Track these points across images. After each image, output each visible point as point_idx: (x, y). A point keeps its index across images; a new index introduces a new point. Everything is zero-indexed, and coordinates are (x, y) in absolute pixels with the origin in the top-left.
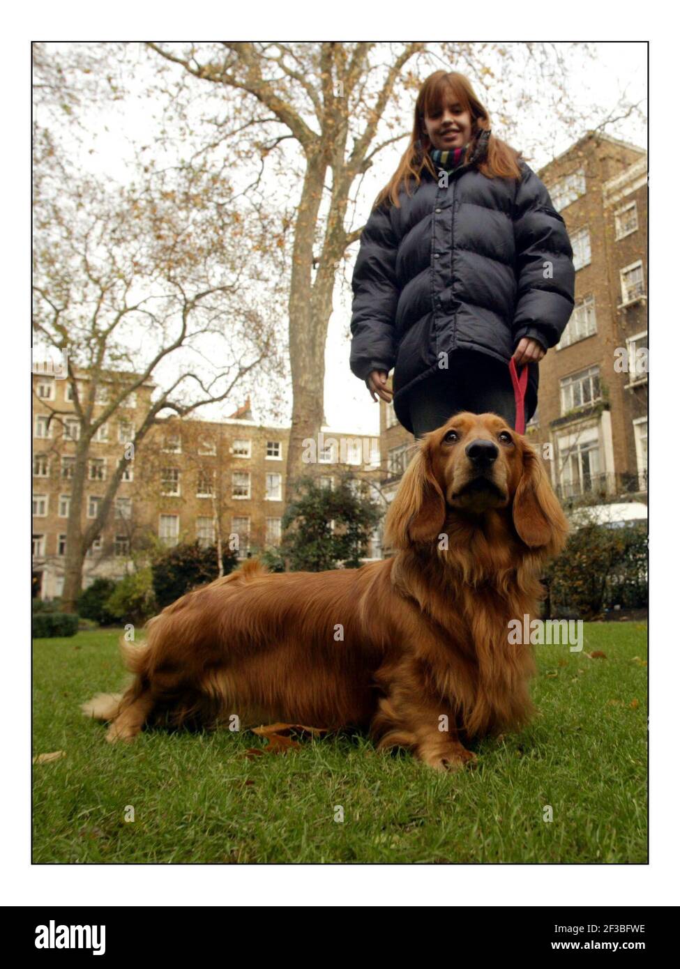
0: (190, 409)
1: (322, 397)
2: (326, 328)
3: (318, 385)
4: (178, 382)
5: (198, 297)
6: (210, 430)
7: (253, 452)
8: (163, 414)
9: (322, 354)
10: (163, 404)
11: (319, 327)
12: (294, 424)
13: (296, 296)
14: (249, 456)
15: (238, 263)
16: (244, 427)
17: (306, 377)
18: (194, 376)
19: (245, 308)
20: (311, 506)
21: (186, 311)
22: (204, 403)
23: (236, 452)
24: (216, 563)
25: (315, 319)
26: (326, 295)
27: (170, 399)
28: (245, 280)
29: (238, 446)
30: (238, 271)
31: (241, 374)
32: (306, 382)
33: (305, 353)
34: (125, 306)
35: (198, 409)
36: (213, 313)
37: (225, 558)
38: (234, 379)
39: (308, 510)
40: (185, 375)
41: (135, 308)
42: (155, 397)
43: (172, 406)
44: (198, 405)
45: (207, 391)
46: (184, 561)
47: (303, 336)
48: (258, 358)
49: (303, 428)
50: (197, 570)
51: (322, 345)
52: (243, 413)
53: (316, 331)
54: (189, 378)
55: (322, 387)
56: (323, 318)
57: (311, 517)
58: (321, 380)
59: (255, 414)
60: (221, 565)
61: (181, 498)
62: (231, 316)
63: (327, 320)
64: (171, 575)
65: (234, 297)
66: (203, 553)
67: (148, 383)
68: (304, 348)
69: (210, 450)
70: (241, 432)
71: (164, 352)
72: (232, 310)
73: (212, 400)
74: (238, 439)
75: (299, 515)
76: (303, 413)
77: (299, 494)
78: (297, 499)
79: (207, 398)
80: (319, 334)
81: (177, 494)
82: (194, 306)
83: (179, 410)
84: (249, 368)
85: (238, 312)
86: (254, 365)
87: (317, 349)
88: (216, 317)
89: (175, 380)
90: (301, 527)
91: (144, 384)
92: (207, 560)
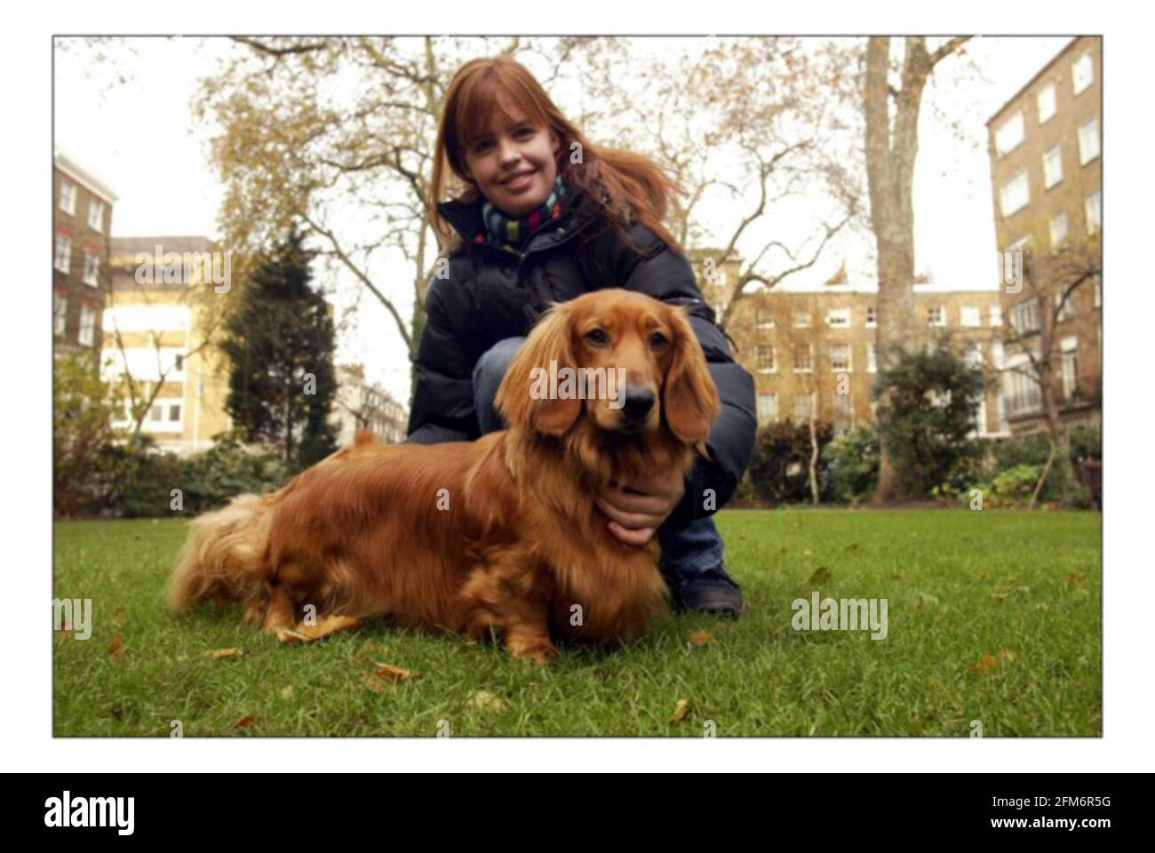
0: (777, 280)
1: (912, 250)
2: (911, 168)
3: (907, 236)
4: (763, 252)
5: (777, 158)
6: (801, 301)
7: (852, 319)
8: (751, 287)
9: (909, 202)
10: (750, 277)
11: (903, 170)
12: (881, 284)
13: (873, 139)
14: (846, 325)
15: (814, 114)
16: (838, 294)
17: (892, 228)
18: (779, 244)
19: (826, 163)
20: (905, 374)
21: (764, 175)
22: (792, 271)
23: (833, 321)
24: (808, 442)
25: (898, 161)
26: (909, 132)
27: (756, 271)
28: (824, 131)
29: (834, 314)
30: (816, 122)
31: (829, 236)
32: (892, 235)
33: (888, 203)
34: (703, 179)
35: (785, 279)
36: (793, 174)
37: (818, 436)
38: (821, 242)
39: (900, 379)
40: (770, 245)
41: (714, 181)
42: (743, 271)
43: (758, 278)
44: (785, 274)
45: (794, 259)
46: (776, 440)
47: (884, 183)
48: (845, 217)
49: (891, 288)
50: (790, 449)
51: (908, 190)
52: (839, 279)
53: (899, 175)
54: (774, 247)
55: (911, 239)
56: (907, 158)
57: (903, 387)
58: (910, 231)
59: (850, 278)
60: (814, 443)
61: (778, 374)
62: (810, 174)
63: (913, 160)
64: (764, 455)
65: (814, 153)
66: (795, 431)
67: (734, 258)
68: (886, 195)
69: (802, 322)
70: (835, 299)
71: (745, 223)
72: (812, 167)
73: (800, 268)
74: (833, 307)
75: (889, 385)
76: (890, 271)
77: (890, 362)
78: (888, 368)
79: (795, 265)
80: (904, 177)
81: (774, 370)
82: (771, 169)
83: (766, 282)
84: (837, 229)
85: (818, 167)
86: (842, 224)
87: (903, 196)
88: (798, 177)
89: (760, 252)
90: (893, 399)
91: (729, 258)
92: (799, 438)
